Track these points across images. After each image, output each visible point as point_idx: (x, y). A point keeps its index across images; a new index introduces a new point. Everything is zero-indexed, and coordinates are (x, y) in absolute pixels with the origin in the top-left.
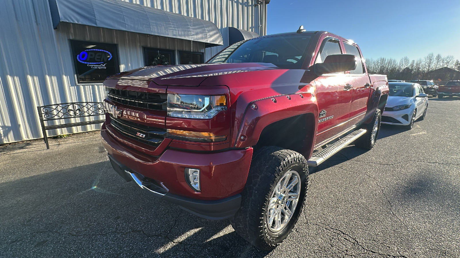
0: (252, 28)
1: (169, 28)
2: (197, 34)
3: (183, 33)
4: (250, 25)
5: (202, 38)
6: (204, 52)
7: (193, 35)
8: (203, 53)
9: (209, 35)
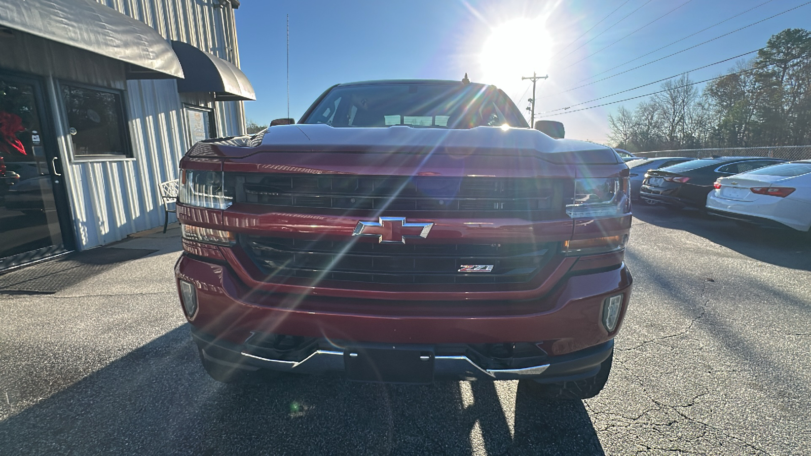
0: (214, 49)
1: (52, 17)
2: (126, 45)
3: (92, 37)
4: (210, 44)
5: (141, 57)
6: (123, 89)
7: (117, 46)
8: (121, 91)
9: (152, 52)
